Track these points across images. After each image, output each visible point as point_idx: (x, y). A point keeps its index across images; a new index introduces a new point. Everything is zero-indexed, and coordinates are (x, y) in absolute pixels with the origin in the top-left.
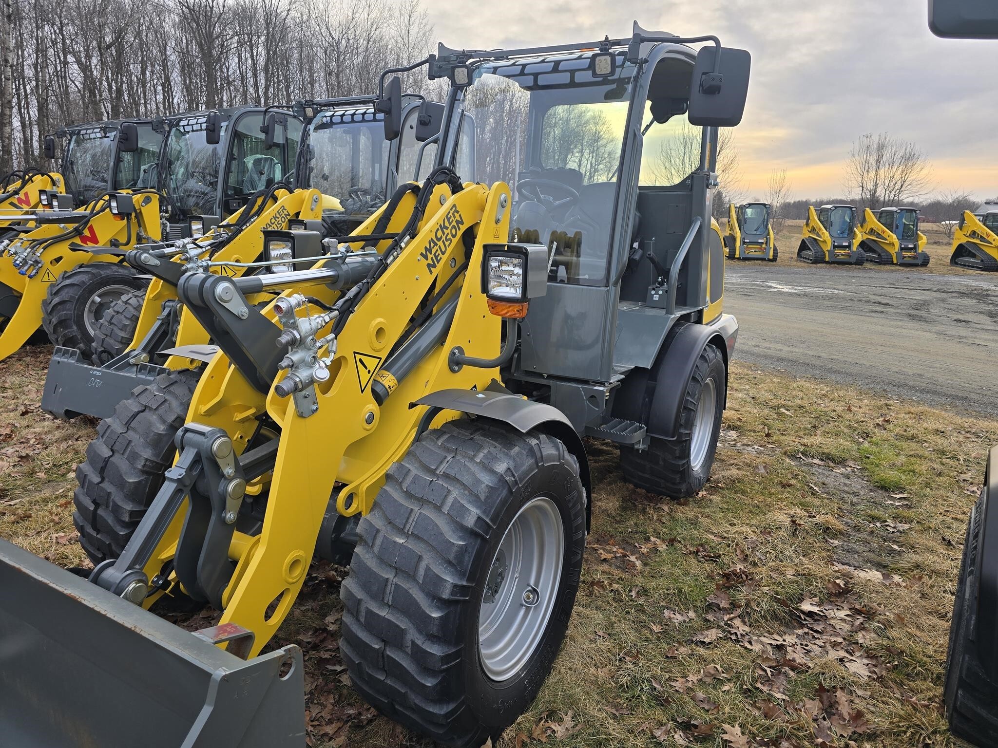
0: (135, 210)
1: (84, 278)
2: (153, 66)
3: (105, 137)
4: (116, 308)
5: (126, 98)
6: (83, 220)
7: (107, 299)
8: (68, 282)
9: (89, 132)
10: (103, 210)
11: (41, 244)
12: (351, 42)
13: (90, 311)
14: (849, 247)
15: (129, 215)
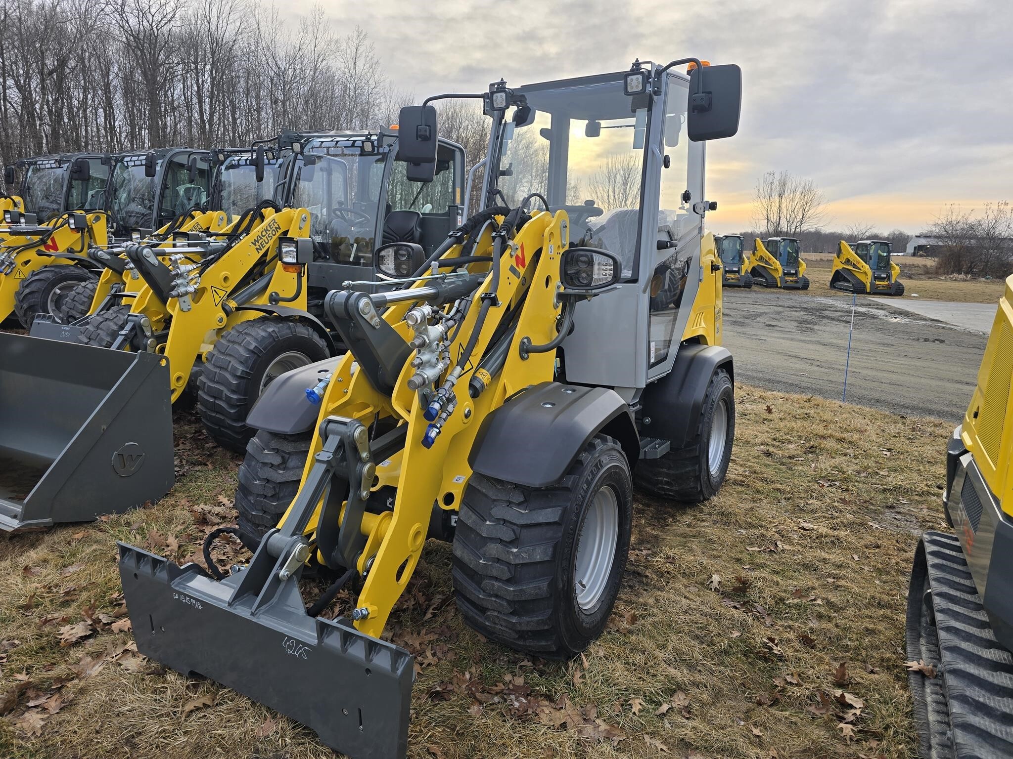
0: (88, 226)
1: (49, 275)
2: (94, 89)
3: (59, 167)
4: (77, 291)
5: (66, 120)
6: (47, 233)
7: (65, 292)
8: (36, 278)
9: (44, 162)
10: (62, 226)
11: (14, 250)
12: (298, 71)
13: (52, 301)
14: (738, 272)
15: (82, 230)
